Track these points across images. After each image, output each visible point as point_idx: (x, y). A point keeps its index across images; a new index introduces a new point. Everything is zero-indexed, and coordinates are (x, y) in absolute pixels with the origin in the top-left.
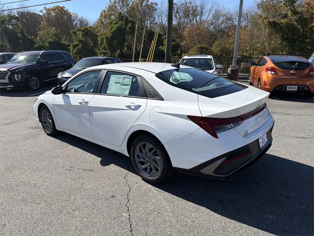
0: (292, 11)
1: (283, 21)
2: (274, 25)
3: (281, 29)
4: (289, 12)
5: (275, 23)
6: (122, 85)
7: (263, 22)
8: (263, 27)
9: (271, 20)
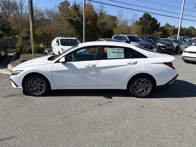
0: (78, 14)
1: (74, 19)
2: (71, 21)
3: (75, 24)
4: (77, 15)
5: (71, 20)
6: (117, 53)
7: (65, 19)
8: (65, 22)
9: (69, 18)
